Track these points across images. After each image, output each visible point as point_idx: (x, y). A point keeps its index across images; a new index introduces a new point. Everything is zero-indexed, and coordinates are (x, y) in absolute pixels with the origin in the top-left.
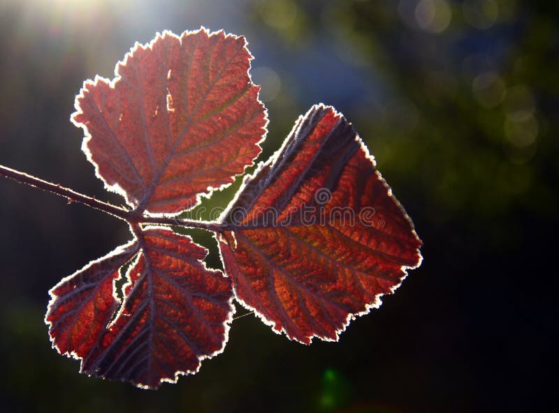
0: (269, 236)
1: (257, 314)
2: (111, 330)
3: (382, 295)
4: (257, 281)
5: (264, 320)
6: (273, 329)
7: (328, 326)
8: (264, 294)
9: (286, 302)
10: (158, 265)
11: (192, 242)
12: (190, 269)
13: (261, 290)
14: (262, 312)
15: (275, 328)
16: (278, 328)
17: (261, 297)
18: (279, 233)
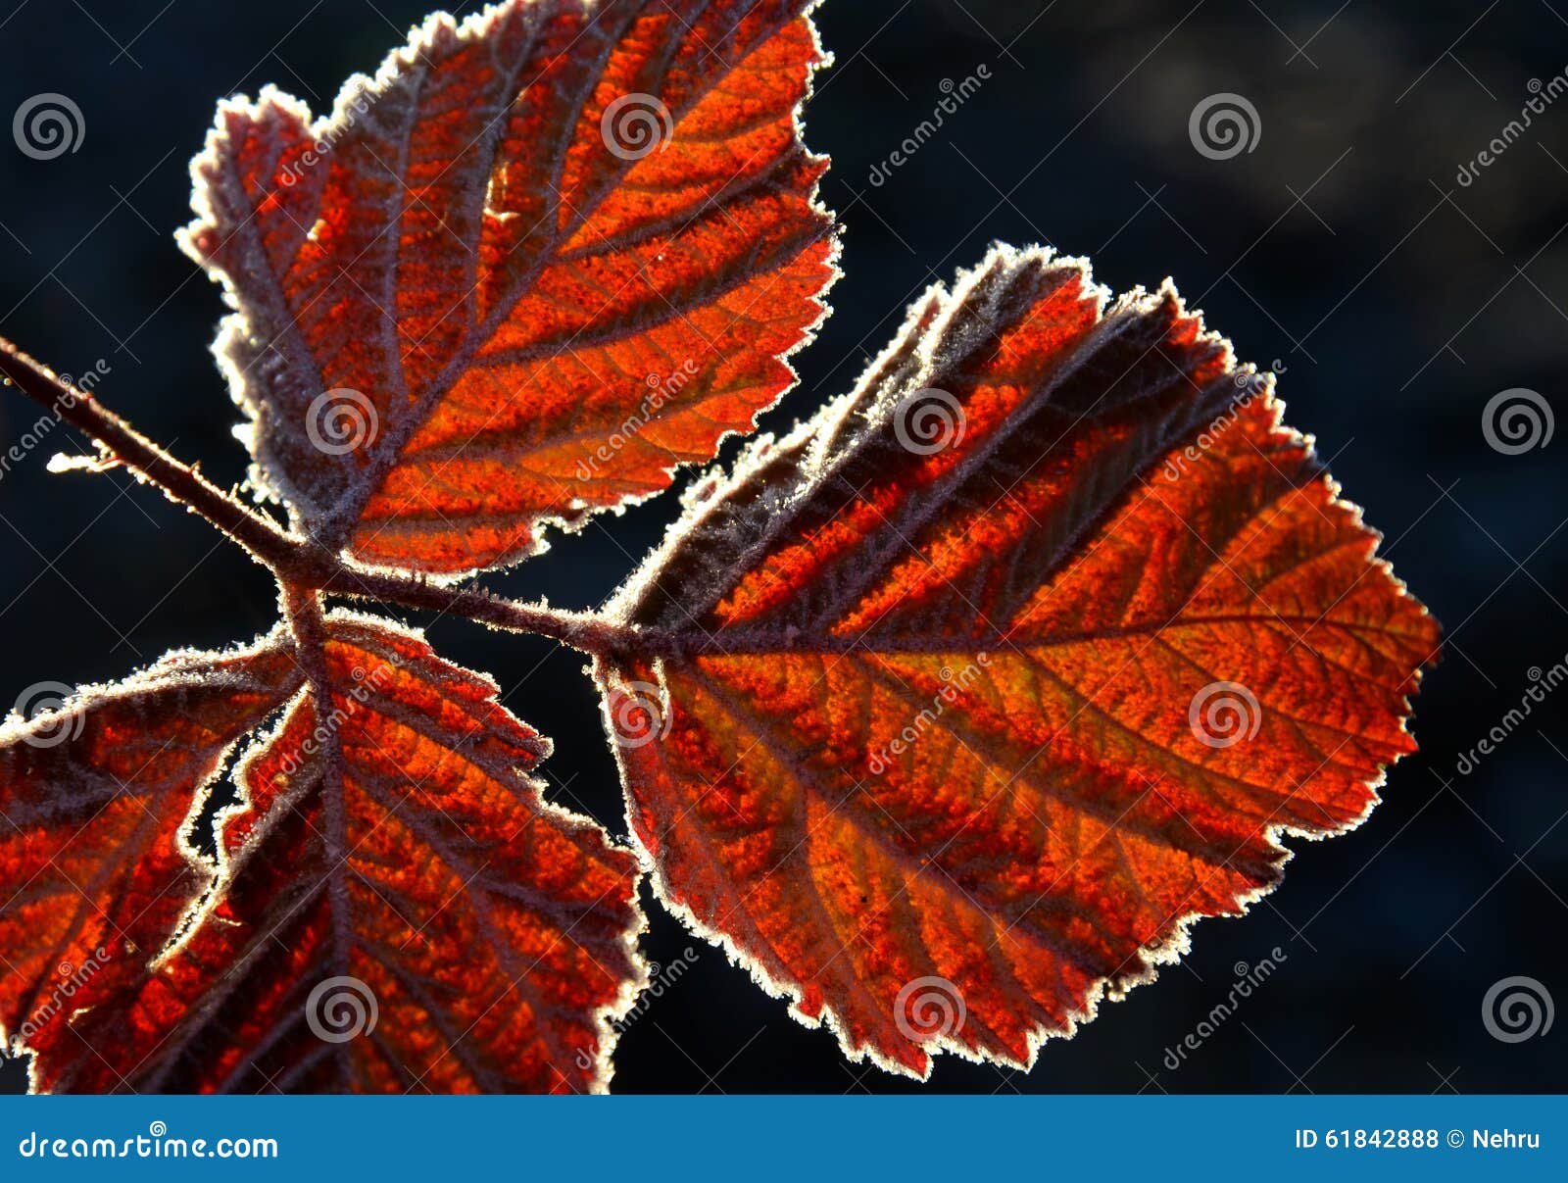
0: (792, 681)
1: (735, 954)
2: (170, 970)
3: (1194, 917)
4: (742, 842)
5: (760, 974)
6: (793, 1012)
7: (1000, 1015)
8: (763, 888)
9: (846, 919)
10: (362, 754)
11: (492, 699)
12: (478, 793)
13: (754, 874)
14: (754, 951)
15: (801, 1008)
16: (809, 1006)
17: (753, 899)
18: (832, 676)
